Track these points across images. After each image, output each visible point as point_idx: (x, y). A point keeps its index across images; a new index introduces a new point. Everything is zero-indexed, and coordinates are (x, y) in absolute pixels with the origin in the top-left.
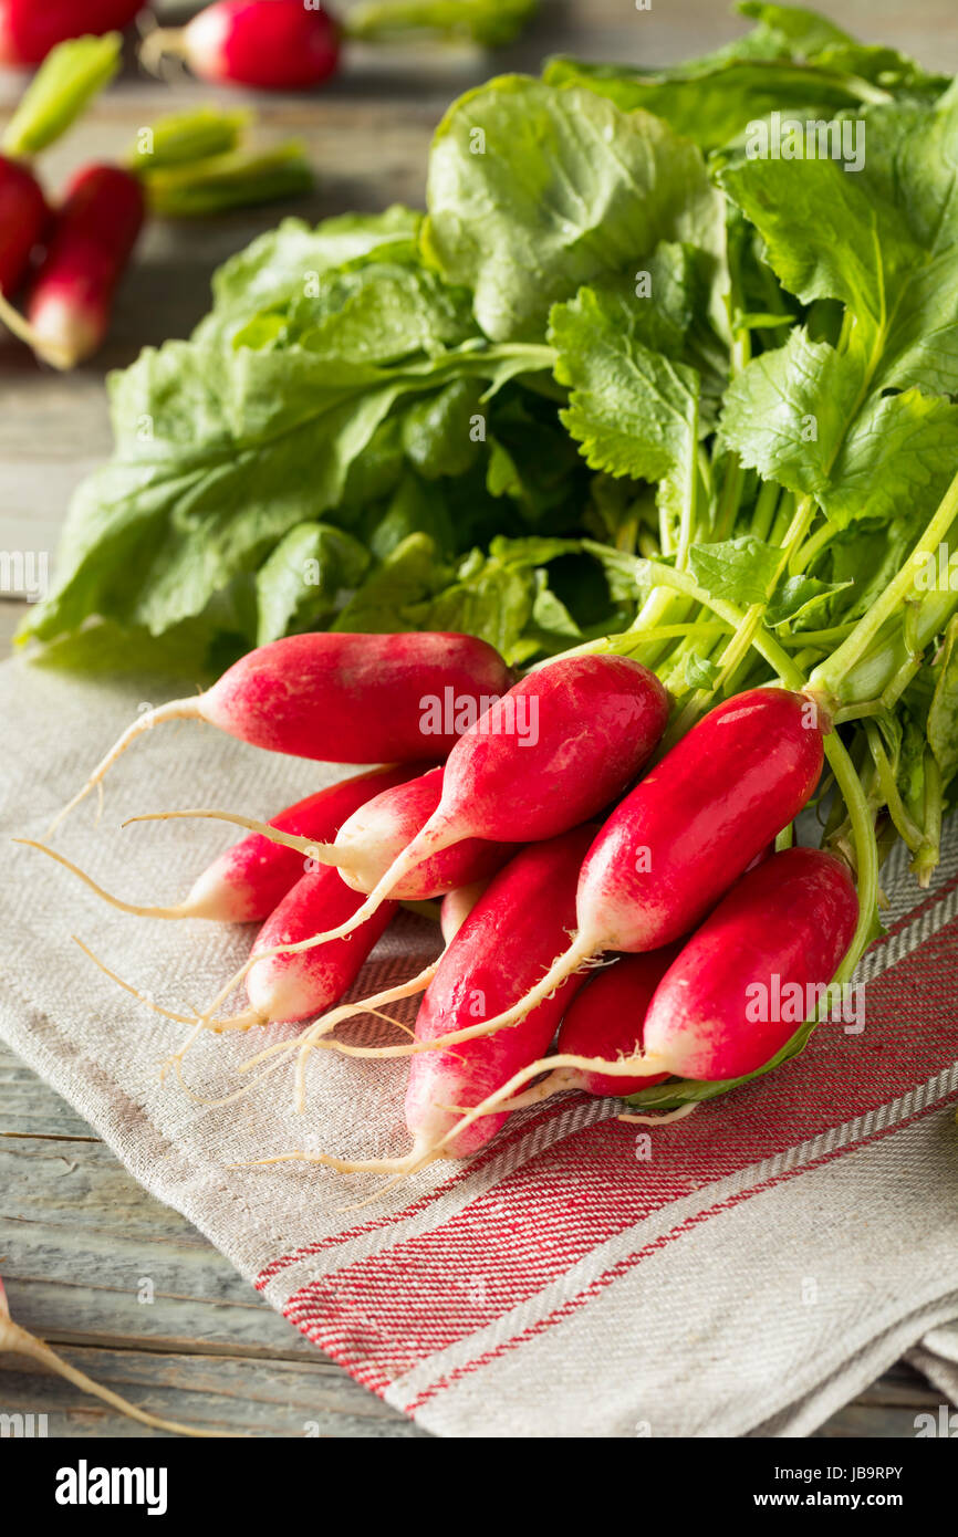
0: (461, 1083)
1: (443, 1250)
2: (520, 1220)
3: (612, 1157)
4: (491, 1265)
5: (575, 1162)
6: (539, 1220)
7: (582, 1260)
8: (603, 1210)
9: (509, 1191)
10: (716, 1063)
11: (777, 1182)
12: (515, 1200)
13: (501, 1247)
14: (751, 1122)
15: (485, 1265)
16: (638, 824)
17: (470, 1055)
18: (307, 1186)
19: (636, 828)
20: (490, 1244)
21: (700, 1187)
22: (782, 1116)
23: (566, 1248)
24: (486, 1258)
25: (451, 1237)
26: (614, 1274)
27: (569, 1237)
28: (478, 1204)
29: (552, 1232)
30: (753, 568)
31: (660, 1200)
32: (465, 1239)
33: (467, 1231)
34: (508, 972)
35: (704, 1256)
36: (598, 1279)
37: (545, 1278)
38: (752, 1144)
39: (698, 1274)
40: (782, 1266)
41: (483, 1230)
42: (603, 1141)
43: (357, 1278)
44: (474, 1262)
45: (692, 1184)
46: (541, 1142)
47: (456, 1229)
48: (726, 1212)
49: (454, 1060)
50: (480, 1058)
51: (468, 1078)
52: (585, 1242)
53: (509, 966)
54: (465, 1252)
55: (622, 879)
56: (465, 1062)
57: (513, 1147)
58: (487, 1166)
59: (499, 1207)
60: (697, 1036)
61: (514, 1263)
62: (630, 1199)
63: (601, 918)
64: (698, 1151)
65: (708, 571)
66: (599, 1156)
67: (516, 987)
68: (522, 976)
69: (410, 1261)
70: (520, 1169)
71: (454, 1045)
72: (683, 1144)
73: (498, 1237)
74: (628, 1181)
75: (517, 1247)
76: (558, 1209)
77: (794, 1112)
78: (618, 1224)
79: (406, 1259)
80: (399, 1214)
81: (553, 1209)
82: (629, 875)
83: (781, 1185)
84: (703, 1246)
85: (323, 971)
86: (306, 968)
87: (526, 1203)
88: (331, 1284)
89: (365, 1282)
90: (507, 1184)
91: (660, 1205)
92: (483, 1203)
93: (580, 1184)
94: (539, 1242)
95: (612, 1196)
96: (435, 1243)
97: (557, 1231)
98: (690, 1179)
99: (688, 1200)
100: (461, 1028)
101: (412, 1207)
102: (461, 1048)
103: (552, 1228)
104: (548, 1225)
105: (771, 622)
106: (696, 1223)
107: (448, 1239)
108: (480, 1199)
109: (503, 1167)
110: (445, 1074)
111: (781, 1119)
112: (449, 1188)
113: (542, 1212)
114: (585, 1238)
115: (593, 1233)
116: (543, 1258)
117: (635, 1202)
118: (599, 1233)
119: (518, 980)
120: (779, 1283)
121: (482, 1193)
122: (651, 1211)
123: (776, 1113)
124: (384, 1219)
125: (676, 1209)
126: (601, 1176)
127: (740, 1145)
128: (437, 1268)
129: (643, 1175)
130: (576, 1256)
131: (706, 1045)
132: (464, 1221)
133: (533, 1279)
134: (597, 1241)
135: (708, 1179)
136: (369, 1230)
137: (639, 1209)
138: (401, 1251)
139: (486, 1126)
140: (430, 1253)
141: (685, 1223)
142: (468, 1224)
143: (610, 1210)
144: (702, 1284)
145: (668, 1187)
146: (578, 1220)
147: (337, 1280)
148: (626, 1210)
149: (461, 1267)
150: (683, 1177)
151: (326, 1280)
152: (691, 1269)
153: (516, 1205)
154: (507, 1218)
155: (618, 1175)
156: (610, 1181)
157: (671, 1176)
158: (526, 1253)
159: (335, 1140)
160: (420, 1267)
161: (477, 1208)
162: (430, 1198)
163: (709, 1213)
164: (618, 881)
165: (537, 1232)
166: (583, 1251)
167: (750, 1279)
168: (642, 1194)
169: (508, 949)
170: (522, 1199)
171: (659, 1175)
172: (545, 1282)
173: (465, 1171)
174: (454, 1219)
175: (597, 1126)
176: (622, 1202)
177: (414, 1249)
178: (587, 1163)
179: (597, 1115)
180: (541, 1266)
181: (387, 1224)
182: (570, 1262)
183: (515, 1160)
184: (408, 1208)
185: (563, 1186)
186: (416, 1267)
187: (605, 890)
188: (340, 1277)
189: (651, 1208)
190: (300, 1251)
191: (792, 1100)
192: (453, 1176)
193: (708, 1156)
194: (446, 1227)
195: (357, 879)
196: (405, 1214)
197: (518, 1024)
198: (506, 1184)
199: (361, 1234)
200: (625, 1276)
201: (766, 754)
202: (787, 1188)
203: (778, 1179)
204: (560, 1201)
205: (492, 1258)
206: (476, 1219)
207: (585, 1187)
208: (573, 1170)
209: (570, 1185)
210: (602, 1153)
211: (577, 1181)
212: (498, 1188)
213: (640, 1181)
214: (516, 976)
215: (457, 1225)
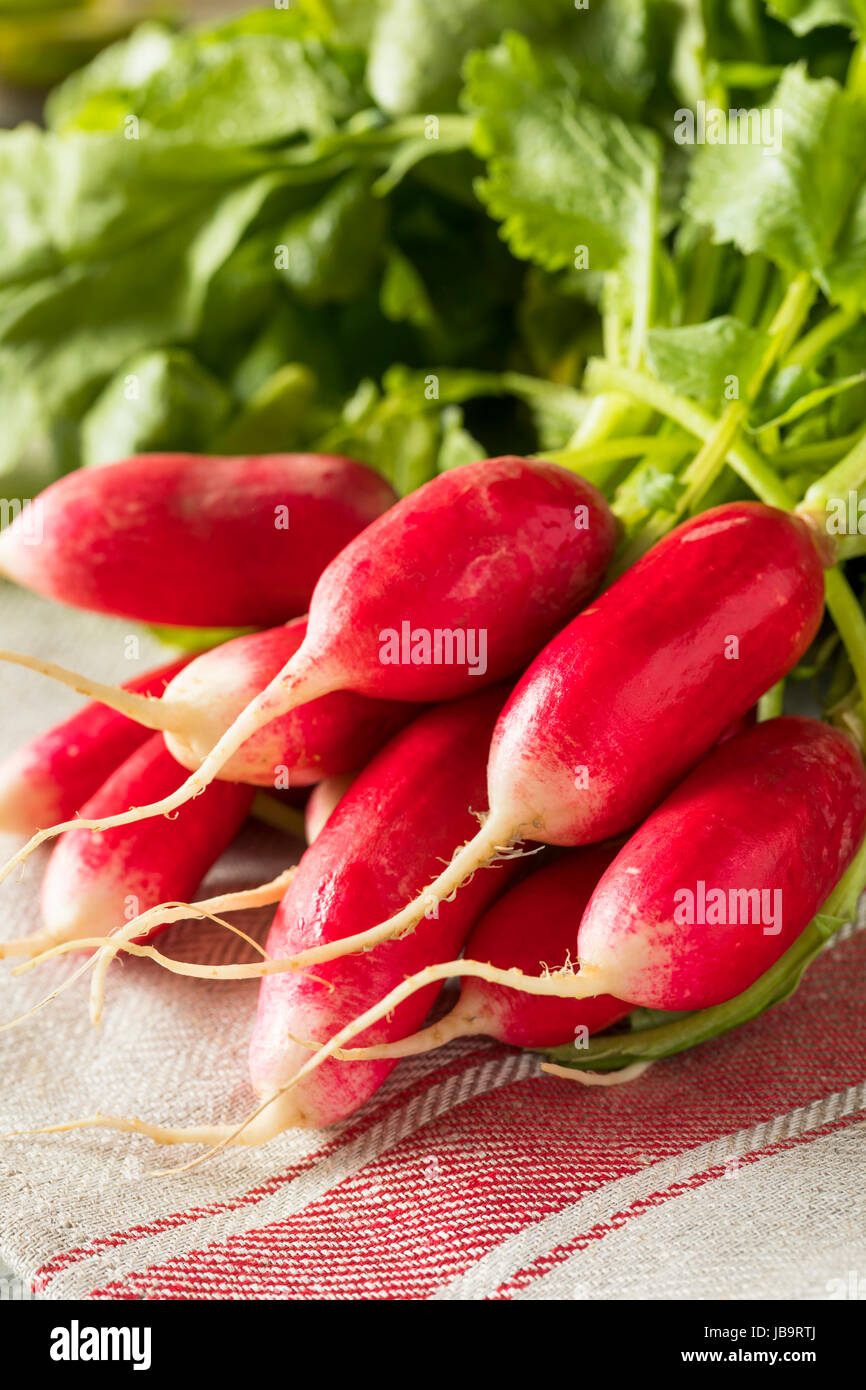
0: (326, 1019)
1: (297, 1244)
2: (402, 1206)
3: (531, 1125)
4: (361, 1263)
5: (481, 1131)
6: (430, 1205)
7: (488, 1255)
8: (518, 1191)
9: (389, 1169)
10: (677, 981)
11: (759, 1156)
12: (397, 1181)
13: (376, 1241)
14: (724, 1085)
15: (353, 1263)
16: (573, 663)
17: (339, 979)
18: (111, 1161)
19: (570, 667)
20: (360, 1237)
21: (653, 1162)
22: (765, 1078)
23: (466, 1241)
24: (354, 1255)
25: (307, 1228)
26: (532, 1273)
27: (470, 1225)
28: (345, 1186)
29: (447, 1219)
30: (734, 359)
31: (596, 1178)
32: (326, 1231)
33: (329, 1220)
34: (392, 868)
35: (659, 1250)
36: (509, 1281)
37: (435, 1279)
38: (724, 1111)
39: (648, 1273)
40: (768, 1262)
41: (351, 1219)
42: (520, 1105)
43: (174, 1278)
44: (338, 1260)
45: (642, 1158)
46: (434, 1106)
47: (315, 1218)
48: (688, 1195)
49: (317, 987)
50: (352, 984)
51: (335, 1011)
52: (492, 1232)
53: (394, 860)
54: (326, 1247)
55: (550, 736)
56: (332, 988)
57: (397, 1113)
58: (360, 1138)
59: (375, 1189)
60: (652, 942)
61: (393, 1260)
62: (556, 1176)
63: (521, 792)
64: (649, 1119)
65: (671, 364)
66: (514, 1123)
67: (403, 888)
68: (412, 874)
69: (249, 1257)
70: (404, 1141)
71: (316, 966)
72: (629, 1111)
73: (372, 1228)
74: (553, 1154)
75: (397, 1240)
76: (456, 1190)
77: (781, 1073)
78: (538, 1209)
79: (244, 1255)
80: (238, 1199)
81: (449, 1191)
82: (559, 731)
83: (764, 1161)
84: (656, 1236)
85: (145, 884)
86: (122, 878)
87: (412, 1184)
88: (137, 1285)
89: (184, 1284)
90: (386, 1159)
91: (597, 1184)
92: (353, 1185)
93: (487, 1158)
94: (428, 1233)
95: (531, 1173)
96: (285, 1236)
97: (454, 1219)
98: (638, 1153)
99: (635, 1178)
100: (327, 943)
101: (256, 1191)
102: (326, 969)
103: (447, 1214)
104: (441, 1211)
105: (755, 424)
106: (646, 1208)
107: (304, 1232)
108: (348, 1180)
109: (382, 1138)
110: (304, 1005)
111: (764, 1082)
112: (307, 1167)
113: (433, 1194)
114: (493, 1226)
115: (503, 1221)
116: (433, 1253)
117: (562, 1180)
118: (511, 1220)
119: (406, 879)
120: (763, 1284)
121: (351, 1173)
122: (584, 1193)
123: (757, 1074)
124: (216, 1205)
125: (620, 1189)
126: (515, 1148)
127: (709, 1112)
128: (286, 1266)
129: (574, 1148)
130: (480, 1250)
131: (664, 955)
132: (326, 1209)
133: (418, 1281)
134: (509, 1230)
135: (664, 1153)
136: (195, 1218)
137: (568, 1189)
138: (238, 1245)
139: (359, 1080)
140: (277, 1248)
141: (632, 1207)
142: (331, 1212)
143: (527, 1191)
144: (654, 1286)
145: (609, 1162)
146: (483, 1203)
147: (146, 1280)
148: (550, 1190)
149: (319, 1265)
150: (629, 1151)
151: (130, 1279)
152: (640, 1266)
153: (398, 1186)
154: (385, 1203)
155: (539, 1146)
156: (528, 1154)
157: (613, 1149)
158: (410, 1247)
159: (153, 1105)
160: (263, 1265)
161: (344, 1191)
162: (281, 1179)
163: (665, 1195)
164: (544, 738)
165: (427, 1220)
166: (489, 1243)
167: (723, 1278)
168: (572, 1170)
169: (394, 837)
170: (406, 1179)
171: (597, 1148)
172: (435, 1284)
173: (330, 1145)
174: (312, 1205)
175: (511, 1087)
176: (544, 1181)
177: (255, 1243)
178: (497, 1132)
179: (513, 1074)
180: (430, 1265)
181: (220, 1212)
182: (471, 1257)
183: (399, 1129)
184: (250, 1192)
185: (464, 1161)
186: (256, 1265)
187: (527, 752)
188: (150, 1276)
189: (584, 1188)
190: (98, 1242)
191: (779, 1058)
192: (313, 1152)
193: (664, 1126)
194: (301, 1216)
195: (191, 750)
196: (246, 1200)
197: (404, 936)
198: (384, 1160)
199: (183, 1222)
200: (546, 1276)
201: (748, 579)
202: (773, 1165)
203: (760, 1153)
204: (459, 1180)
205: (363, 1255)
206: (343, 1206)
207: (494, 1162)
208: (477, 1141)
209: (472, 1160)
210: (518, 1120)
211: (482, 1155)
212: (375, 1166)
213: (570, 1155)
214: (404, 873)
215: (316, 1214)
